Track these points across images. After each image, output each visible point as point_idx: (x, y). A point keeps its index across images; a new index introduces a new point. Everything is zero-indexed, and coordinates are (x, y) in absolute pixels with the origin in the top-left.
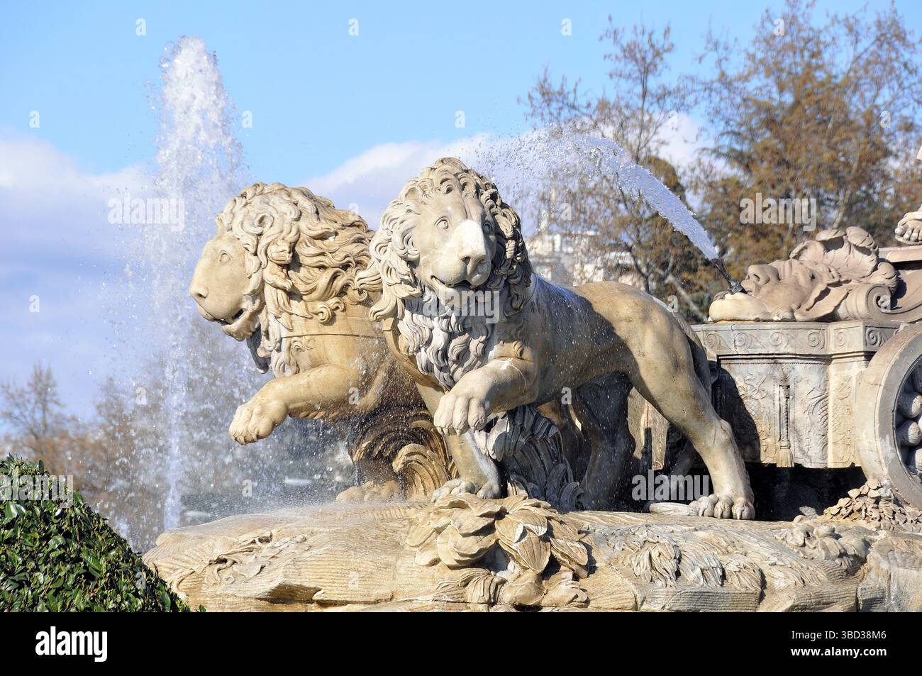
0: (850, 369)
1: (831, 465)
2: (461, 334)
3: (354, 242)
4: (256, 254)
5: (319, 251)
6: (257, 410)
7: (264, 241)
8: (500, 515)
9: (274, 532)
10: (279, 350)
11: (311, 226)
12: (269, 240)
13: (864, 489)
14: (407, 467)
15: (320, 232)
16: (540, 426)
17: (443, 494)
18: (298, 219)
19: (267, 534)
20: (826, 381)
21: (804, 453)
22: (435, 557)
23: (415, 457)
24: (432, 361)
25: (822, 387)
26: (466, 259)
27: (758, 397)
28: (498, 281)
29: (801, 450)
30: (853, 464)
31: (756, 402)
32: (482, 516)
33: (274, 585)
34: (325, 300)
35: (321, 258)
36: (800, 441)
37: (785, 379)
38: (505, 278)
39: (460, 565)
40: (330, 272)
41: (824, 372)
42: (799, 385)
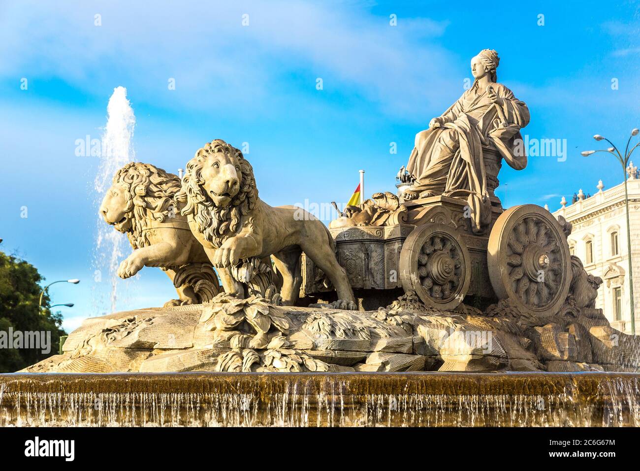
0: (394, 245)
1: (386, 288)
2: (225, 221)
3: (175, 186)
4: (129, 191)
5: (159, 190)
6: (129, 263)
7: (133, 186)
8: (246, 305)
9: (136, 316)
10: (141, 236)
11: (155, 179)
12: (136, 185)
13: (405, 296)
14: (200, 290)
15: (159, 181)
16: (263, 266)
17: (217, 299)
18: (149, 176)
19: (132, 318)
20: (384, 251)
21: (375, 282)
22: (214, 326)
23: (204, 286)
24: (212, 235)
25: (382, 254)
26: (228, 182)
27: (354, 259)
28: (243, 195)
29: (374, 281)
30: (397, 287)
31: (354, 261)
32: (236, 306)
33: (134, 341)
34: (162, 212)
35: (160, 193)
36: (373, 278)
37: (367, 250)
38: (246, 194)
39: (227, 329)
40: (164, 199)
41: (383, 247)
42: (372, 253)
